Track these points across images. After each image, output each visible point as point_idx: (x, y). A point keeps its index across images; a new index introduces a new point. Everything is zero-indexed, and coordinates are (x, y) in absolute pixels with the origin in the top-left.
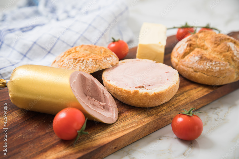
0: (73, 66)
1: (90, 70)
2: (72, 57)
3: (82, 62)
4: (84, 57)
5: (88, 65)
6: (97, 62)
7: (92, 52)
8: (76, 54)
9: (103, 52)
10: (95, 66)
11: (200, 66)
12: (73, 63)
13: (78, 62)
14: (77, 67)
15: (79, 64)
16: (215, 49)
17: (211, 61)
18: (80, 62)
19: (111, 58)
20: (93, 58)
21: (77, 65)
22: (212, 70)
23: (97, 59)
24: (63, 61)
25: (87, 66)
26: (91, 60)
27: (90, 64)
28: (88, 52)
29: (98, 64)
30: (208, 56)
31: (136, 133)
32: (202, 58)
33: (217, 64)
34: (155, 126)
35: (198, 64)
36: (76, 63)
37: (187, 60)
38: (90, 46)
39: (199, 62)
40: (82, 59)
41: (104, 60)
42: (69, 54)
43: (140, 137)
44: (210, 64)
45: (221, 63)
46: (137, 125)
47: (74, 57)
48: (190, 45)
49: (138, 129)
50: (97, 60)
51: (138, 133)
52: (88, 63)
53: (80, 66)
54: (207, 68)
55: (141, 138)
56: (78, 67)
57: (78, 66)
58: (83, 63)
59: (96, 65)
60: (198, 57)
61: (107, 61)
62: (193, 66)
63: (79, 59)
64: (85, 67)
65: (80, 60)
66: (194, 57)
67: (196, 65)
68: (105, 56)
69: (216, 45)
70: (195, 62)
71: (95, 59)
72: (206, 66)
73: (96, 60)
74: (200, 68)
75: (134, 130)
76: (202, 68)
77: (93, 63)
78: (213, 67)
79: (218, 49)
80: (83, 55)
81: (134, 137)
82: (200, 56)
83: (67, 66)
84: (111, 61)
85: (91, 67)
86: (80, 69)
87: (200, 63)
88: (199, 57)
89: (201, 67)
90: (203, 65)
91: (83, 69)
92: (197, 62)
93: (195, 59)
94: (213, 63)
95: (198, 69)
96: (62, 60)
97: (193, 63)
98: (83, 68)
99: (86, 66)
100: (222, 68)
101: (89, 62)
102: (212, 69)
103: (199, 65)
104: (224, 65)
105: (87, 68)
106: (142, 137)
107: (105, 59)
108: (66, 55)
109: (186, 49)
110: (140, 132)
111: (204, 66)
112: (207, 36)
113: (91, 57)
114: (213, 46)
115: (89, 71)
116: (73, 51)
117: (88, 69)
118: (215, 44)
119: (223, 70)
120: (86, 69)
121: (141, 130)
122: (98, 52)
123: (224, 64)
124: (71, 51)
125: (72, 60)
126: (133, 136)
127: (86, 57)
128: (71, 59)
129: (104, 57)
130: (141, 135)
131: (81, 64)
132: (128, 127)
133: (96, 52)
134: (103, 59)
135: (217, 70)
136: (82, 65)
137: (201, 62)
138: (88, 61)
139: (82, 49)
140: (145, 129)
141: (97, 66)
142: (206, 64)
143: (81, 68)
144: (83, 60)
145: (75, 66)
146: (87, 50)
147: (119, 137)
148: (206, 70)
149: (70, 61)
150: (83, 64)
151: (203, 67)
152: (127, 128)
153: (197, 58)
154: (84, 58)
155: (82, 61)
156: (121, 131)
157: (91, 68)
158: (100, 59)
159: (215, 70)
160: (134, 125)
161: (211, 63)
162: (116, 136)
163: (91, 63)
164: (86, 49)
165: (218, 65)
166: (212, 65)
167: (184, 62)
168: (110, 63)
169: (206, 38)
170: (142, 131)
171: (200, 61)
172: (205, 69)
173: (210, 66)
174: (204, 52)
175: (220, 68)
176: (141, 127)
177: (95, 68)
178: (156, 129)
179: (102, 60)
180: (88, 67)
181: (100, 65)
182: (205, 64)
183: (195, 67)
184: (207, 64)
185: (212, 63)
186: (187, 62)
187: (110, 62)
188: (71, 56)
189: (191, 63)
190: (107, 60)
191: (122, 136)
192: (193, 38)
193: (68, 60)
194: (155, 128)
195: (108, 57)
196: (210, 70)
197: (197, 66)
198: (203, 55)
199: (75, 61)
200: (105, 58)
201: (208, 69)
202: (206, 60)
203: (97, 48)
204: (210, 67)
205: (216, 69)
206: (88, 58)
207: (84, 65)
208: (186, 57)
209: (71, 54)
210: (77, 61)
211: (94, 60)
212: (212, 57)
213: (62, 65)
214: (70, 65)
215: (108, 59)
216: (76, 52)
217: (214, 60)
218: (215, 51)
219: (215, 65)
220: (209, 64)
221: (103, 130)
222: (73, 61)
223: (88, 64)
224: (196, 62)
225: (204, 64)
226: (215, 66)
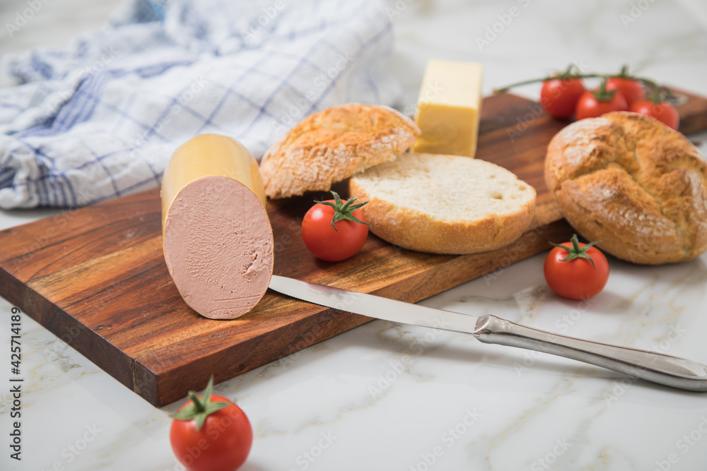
0: (303, 166)
1: (341, 170)
2: (302, 143)
3: (323, 155)
4: (328, 142)
5: (337, 160)
6: (357, 150)
7: (350, 125)
8: (312, 135)
9: (376, 122)
10: (354, 161)
11: (609, 213)
12: (303, 158)
13: (315, 155)
14: (312, 166)
15: (316, 159)
16: (653, 180)
17: (639, 211)
18: (319, 153)
19: (392, 137)
20: (348, 143)
21: (312, 163)
22: (634, 232)
23: (357, 142)
24: (283, 155)
25: (334, 162)
26: (342, 146)
27: (342, 157)
28: (341, 126)
29: (359, 154)
30: (633, 197)
31: (413, 285)
32: (621, 198)
33: (648, 221)
34: (455, 276)
35: (606, 207)
36: (309, 157)
37: (583, 188)
38: (345, 111)
39: (609, 203)
40: (323, 146)
41: (374, 144)
42: (298, 137)
43: (422, 295)
44: (632, 216)
45: (657, 220)
46: (416, 269)
47: (305, 143)
48: (601, 153)
49: (417, 276)
50: (358, 147)
51: (417, 287)
52: (336, 155)
53: (319, 164)
54: (622, 224)
55: (423, 298)
56: (314, 166)
57: (315, 164)
58: (326, 155)
59: (356, 158)
60: (611, 192)
61: (383, 146)
62: (592, 207)
63: (317, 147)
64: (329, 164)
65: (318, 150)
66: (602, 187)
67: (600, 207)
68: (377, 135)
69: (658, 170)
70: (600, 199)
71: (353, 143)
72: (622, 218)
73: (356, 145)
74: (607, 219)
75: (410, 278)
76: (611, 219)
77: (347, 153)
78: (639, 225)
79: (662, 181)
80: (326, 135)
81: (408, 293)
82: (616, 190)
83: (291, 166)
84: (392, 145)
85: (345, 163)
86: (320, 171)
87: (610, 206)
88: (614, 192)
89: (611, 216)
90: (616, 214)
91: (327, 171)
92: (604, 203)
93: (602, 194)
94: (641, 218)
95: (602, 219)
96: (281, 152)
97: (595, 202)
98: (326, 168)
99: (331, 163)
100: (656, 233)
101: (338, 153)
102: (634, 228)
103: (606, 211)
104: (664, 226)
105: (335, 167)
106: (425, 297)
107: (378, 141)
108: (290, 140)
109: (588, 159)
110: (422, 284)
111: (617, 218)
112: (644, 136)
113: (344, 141)
114: (652, 169)
115: (340, 175)
116: (307, 128)
117: (337, 170)
118: (657, 166)
119: (657, 238)
120: (332, 170)
121: (425, 281)
122: (366, 122)
123: (663, 223)
124: (301, 129)
125: (302, 151)
126: (407, 290)
127: (333, 142)
128: (298, 149)
129: (374, 138)
130: (423, 292)
131: (322, 159)
132: (397, 272)
133: (361, 123)
134: (372, 142)
135: (644, 234)
136: (322, 161)
137: (615, 205)
138: (336, 151)
139: (329, 119)
140: (432, 279)
141: (358, 159)
142: (624, 214)
143: (322, 168)
144: (325, 150)
145: (309, 166)
146: (338, 121)
147: (377, 289)
148: (619, 227)
149: (297, 153)
150: (326, 158)
151: (614, 219)
152: (393, 273)
153: (607, 193)
154: (327, 144)
155: (323, 152)
156: (382, 279)
157: (344, 167)
158: (365, 142)
159: (640, 232)
160: (410, 268)
161: (636, 215)
162: (372, 287)
163: (343, 153)
164: (337, 118)
165: (651, 223)
166: (636, 219)
167: (573, 188)
168: (389, 150)
169: (641, 142)
170: (426, 283)
171: (613, 201)
172: (618, 223)
173: (632, 221)
174: (628, 182)
175: (652, 232)
176: (423, 273)
177: (353, 164)
178: (457, 283)
179: (369, 146)
180: (336, 165)
181: (364, 158)
182: (621, 213)
183: (596, 211)
184: (627, 215)
185: (638, 215)
186: (581, 193)
187: (389, 146)
188: (299, 142)
189: (590, 199)
190: (384, 143)
191: (384, 288)
192: (612, 133)
193: (293, 151)
194: (455, 280)
195: (385, 135)
196: (628, 229)
197: (602, 210)
198: (624, 189)
199: (307, 152)
200: (377, 138)
201: (624, 226)
202: (626, 205)
203: (363, 113)
204: (631, 224)
205: (643, 231)
206: (335, 144)
207: (329, 160)
208: (582, 179)
209: (300, 135)
210: (312, 153)
211: (350, 147)
212: (642, 202)
213: (282, 163)
214: (297, 164)
215: (385, 139)
216: (313, 129)
217: (645, 211)
218: (653, 184)
219: (644, 221)
220: (630, 215)
221: (344, 277)
222: (304, 154)
223: (336, 157)
224: (603, 201)
225: (618, 212)
226: (643, 224)
